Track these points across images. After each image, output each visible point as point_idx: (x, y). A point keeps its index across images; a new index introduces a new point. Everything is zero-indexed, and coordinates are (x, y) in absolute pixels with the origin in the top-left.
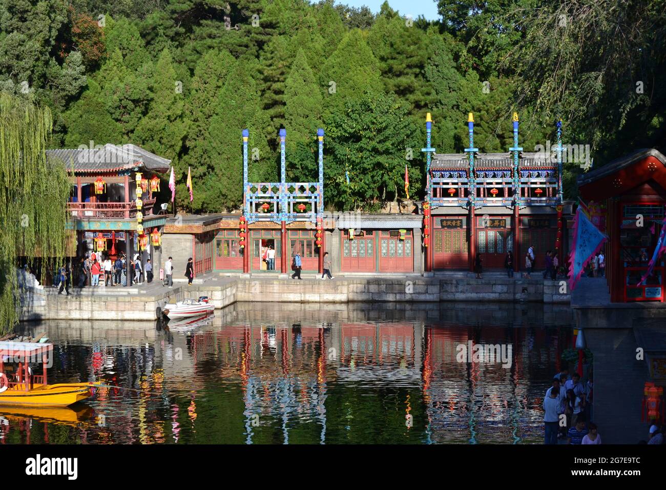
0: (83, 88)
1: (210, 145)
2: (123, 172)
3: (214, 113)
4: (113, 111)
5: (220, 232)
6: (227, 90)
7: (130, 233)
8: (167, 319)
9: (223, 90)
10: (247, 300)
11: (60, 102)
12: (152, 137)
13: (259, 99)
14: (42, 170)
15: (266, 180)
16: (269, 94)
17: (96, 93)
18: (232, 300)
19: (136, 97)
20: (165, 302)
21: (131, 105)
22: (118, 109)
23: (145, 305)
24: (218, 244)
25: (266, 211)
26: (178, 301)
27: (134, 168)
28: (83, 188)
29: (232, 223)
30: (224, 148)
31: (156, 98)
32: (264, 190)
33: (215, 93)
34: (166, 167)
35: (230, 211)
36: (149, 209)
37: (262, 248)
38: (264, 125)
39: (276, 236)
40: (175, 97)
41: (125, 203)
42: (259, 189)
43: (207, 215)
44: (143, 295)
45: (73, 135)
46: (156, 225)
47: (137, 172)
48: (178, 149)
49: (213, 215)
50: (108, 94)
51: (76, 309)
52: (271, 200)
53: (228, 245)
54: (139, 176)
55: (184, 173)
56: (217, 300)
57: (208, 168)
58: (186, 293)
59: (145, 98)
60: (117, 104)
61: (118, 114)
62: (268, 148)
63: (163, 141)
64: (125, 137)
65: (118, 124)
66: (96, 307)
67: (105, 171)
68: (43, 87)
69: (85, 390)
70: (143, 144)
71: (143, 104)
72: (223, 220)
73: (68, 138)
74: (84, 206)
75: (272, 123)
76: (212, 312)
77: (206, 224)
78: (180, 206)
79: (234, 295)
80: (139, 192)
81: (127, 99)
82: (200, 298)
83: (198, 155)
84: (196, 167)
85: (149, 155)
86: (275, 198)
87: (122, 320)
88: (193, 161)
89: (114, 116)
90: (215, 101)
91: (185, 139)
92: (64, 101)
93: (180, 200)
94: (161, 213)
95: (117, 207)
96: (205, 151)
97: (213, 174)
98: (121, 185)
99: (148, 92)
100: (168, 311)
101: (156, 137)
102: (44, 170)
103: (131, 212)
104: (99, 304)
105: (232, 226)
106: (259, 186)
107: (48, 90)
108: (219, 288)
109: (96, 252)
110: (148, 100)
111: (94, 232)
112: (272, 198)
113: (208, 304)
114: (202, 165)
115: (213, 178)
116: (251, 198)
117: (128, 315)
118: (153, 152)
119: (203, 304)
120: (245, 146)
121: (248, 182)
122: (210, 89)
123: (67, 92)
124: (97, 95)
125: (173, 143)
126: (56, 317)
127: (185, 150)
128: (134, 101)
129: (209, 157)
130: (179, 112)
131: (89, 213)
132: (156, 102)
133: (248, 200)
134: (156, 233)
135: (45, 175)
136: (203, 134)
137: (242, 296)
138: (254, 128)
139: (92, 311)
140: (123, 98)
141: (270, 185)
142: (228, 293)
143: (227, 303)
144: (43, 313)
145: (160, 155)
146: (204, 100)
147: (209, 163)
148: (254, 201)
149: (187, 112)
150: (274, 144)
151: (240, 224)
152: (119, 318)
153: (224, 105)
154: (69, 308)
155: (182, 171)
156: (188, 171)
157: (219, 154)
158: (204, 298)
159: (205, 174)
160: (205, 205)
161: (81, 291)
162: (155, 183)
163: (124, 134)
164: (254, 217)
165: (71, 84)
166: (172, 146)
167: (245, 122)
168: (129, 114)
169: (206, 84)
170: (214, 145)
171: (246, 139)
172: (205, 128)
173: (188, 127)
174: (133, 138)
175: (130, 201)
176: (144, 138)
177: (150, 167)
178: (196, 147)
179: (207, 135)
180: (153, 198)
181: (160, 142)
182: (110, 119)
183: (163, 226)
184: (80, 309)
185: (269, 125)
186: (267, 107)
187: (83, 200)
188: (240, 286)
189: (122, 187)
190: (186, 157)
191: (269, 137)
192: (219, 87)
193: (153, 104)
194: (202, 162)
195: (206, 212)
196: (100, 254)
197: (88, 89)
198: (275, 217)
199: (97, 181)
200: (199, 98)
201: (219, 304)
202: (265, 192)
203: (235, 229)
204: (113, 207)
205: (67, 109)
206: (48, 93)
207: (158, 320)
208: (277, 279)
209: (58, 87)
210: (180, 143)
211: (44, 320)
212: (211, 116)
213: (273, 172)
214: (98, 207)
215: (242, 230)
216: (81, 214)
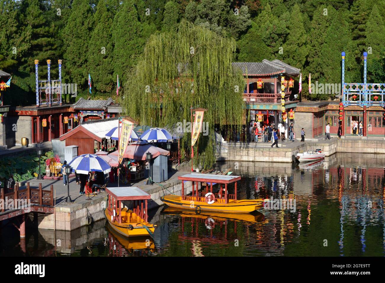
0: (249, 27)
1: (322, 60)
2: (274, 76)
3: (324, 42)
4: (266, 40)
5: (328, 112)
6: (332, 28)
7: (276, 111)
8: (298, 162)
9: (329, 29)
10: (343, 151)
11: (235, 35)
12: (288, 56)
13: (351, 34)
14: (230, 75)
15: (355, 81)
16: (356, 31)
17: (257, 30)
18: (334, 152)
19: (280, 32)
20: (297, 152)
21: (276, 37)
22: (269, 39)
23: (285, 154)
24: (326, 119)
25: (355, 99)
26: (305, 151)
27: (280, 74)
28: (250, 85)
29: (335, 106)
30: (330, 62)
31: (291, 33)
32: (354, 87)
33: (325, 30)
34: (297, 73)
35: (333, 99)
36: (288, 97)
37: (351, 121)
38: (354, 49)
39: (360, 114)
40: (302, 33)
41: (275, 94)
42: (351, 87)
43: (319, 102)
44: (284, 148)
45: (243, 54)
46: (292, 107)
47: (282, 76)
48: (303, 63)
49: (323, 101)
50: (263, 30)
51: (245, 155)
52: (358, 94)
53: (332, 119)
54: (283, 78)
55: (306, 77)
56: (326, 151)
57: (320, 74)
58: (308, 147)
59: (285, 33)
60: (269, 36)
61: (269, 42)
62: (356, 63)
63: (295, 58)
64: (273, 55)
65: (269, 48)
66: (257, 154)
67: (263, 75)
68: (226, 26)
69: (260, 204)
70: (284, 60)
71: (283, 36)
72: (330, 105)
73: (240, 56)
74: (250, 96)
75: (358, 48)
76: (323, 158)
77: (320, 107)
78: (304, 96)
79: (335, 148)
80: (283, 87)
81: (274, 33)
82: (317, 150)
83: (314, 66)
84: (313, 73)
85: (288, 66)
86: (360, 92)
87: (272, 162)
88: (311, 70)
89: (266, 43)
90: (324, 35)
91: (307, 57)
92: (238, 34)
93: (304, 92)
94: (294, 100)
95: (270, 96)
96: (319, 64)
97: (324, 77)
98: (272, 83)
99: (286, 29)
100: (299, 157)
101: (291, 56)
102: (231, 75)
103: (278, 99)
104: (259, 152)
105: (335, 108)
106: (351, 85)
107: (229, 28)
108: (328, 144)
109: (256, 122)
110: (286, 34)
111: (256, 110)
112: (358, 92)
113: (321, 154)
114: (317, 72)
115: (323, 80)
116: (346, 92)
117: (275, 159)
118: (289, 64)
119: (319, 153)
120: (343, 61)
121: (345, 82)
122: (322, 28)
123: (240, 29)
124: (257, 31)
125: (301, 59)
126: (234, 160)
127: (307, 63)
128: (278, 35)
129: (321, 68)
130: (304, 41)
131: (253, 100)
132: (291, 35)
133: (344, 93)
134: (292, 111)
135: (231, 78)
136: (317, 54)
137: (340, 149)
138: (347, 51)
139: (255, 156)
140: (272, 33)
141: (357, 85)
142: (333, 148)
143: (332, 153)
144: (226, 157)
145: (293, 66)
146: (318, 34)
147: (321, 71)
148: (348, 94)
149: (309, 41)
150: (359, 61)
151: (340, 107)
152: (270, 161)
153: (330, 37)
154: (241, 154)
155: (305, 76)
156: (309, 76)
157: (327, 66)
158: (319, 150)
159: (318, 78)
160: (319, 96)
161: (248, 145)
162: (291, 83)
163: (272, 53)
164: (347, 103)
165: (242, 24)
166: (300, 61)
167: (342, 48)
168: (275, 42)
169: (319, 25)
170: (325, 60)
171: (343, 57)
172: (319, 50)
173: (309, 50)
174: (277, 56)
175: (277, 93)
176: (284, 56)
177: (289, 73)
178: (313, 61)
179: (320, 54)
180: (290, 91)
181: (293, 58)
182: (264, 45)
183: (295, 107)
184: (248, 155)
185: (356, 49)
186: (355, 39)
187: (250, 92)
188: (339, 143)
189: (273, 84)
190: (308, 67)
191: (356, 56)
192: (327, 27)
193: (289, 36)
194: (317, 70)
195: (319, 100)
196: (259, 123)
197: (252, 28)
198: (360, 103)
199: (258, 81)
200: (315, 33)
201: (327, 154)
202: (354, 89)
203: (336, 110)
204: (267, 96)
205: (239, 39)
206: (229, 29)
207: (293, 162)
208: (360, 139)
209: (234, 26)
210: (305, 60)
211: (227, 161)
212: (323, 43)
213: (358, 77)
214: (258, 96)
215: (341, 110)
216: (248, 100)
